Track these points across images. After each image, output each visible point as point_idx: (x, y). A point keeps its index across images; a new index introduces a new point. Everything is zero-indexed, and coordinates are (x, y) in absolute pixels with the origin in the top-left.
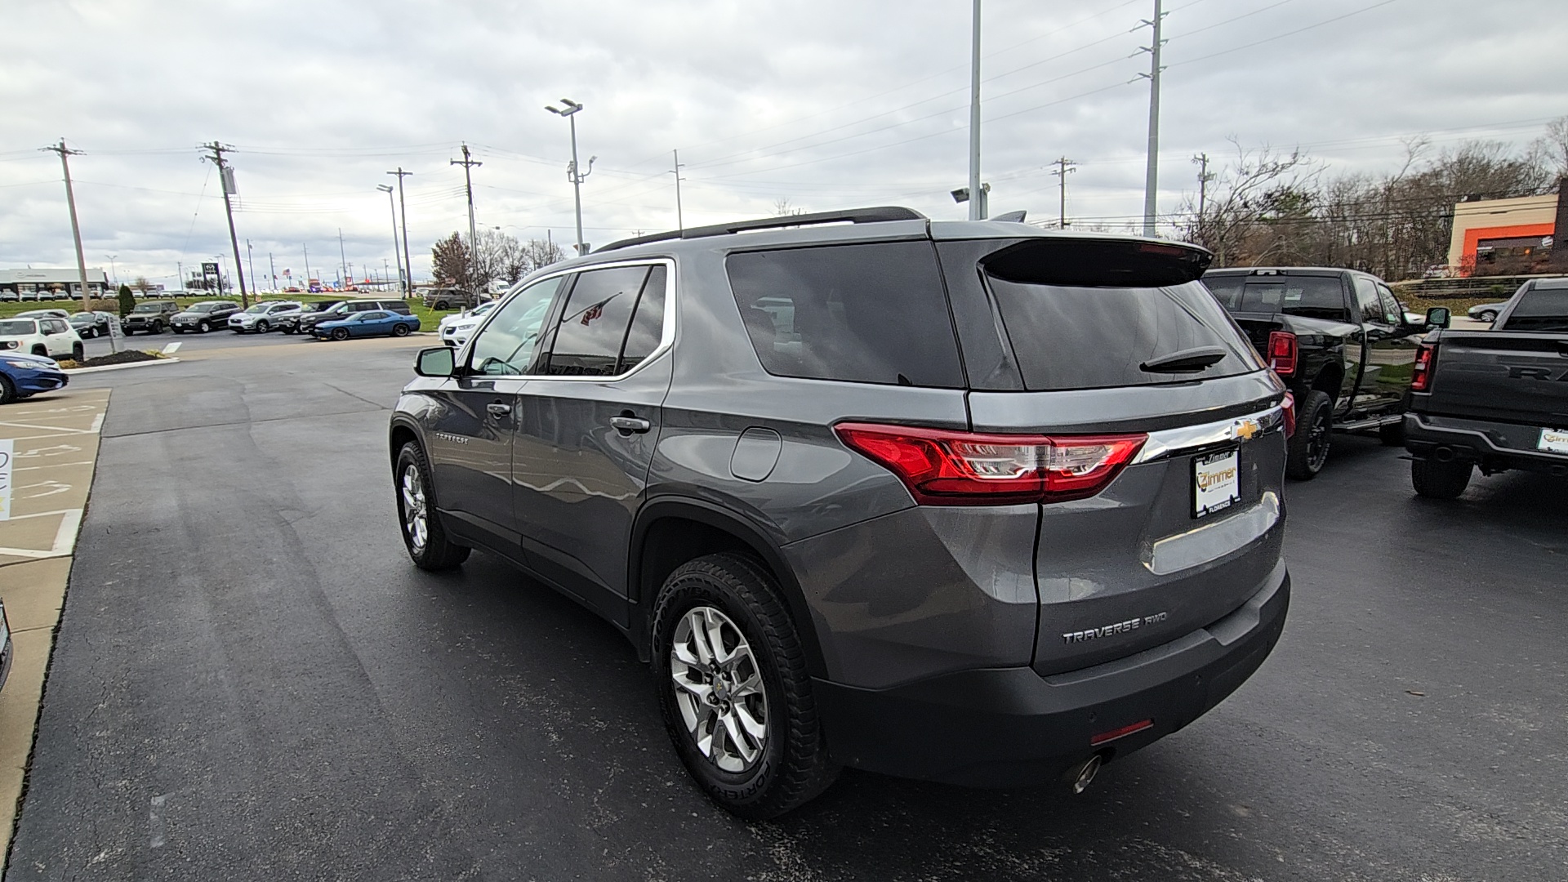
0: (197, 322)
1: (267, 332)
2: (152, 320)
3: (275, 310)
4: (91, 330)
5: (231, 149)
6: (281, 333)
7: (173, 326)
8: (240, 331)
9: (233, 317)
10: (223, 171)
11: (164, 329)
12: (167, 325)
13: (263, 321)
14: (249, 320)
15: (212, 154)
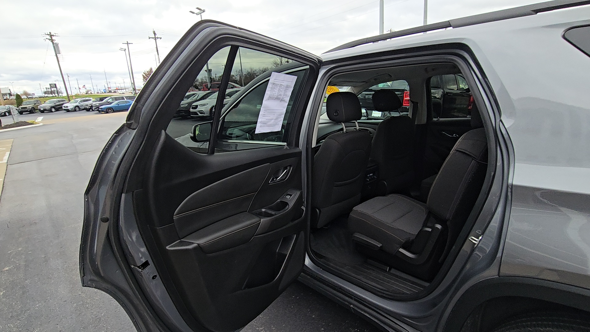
0: (50, 108)
1: (79, 111)
2: (30, 108)
3: (81, 101)
4: (5, 113)
5: (56, 35)
6: (85, 111)
7: (40, 110)
8: (68, 111)
9: (64, 105)
10: (54, 44)
11: (36, 111)
12: (37, 110)
13: (78, 106)
14: (71, 106)
15: (49, 37)
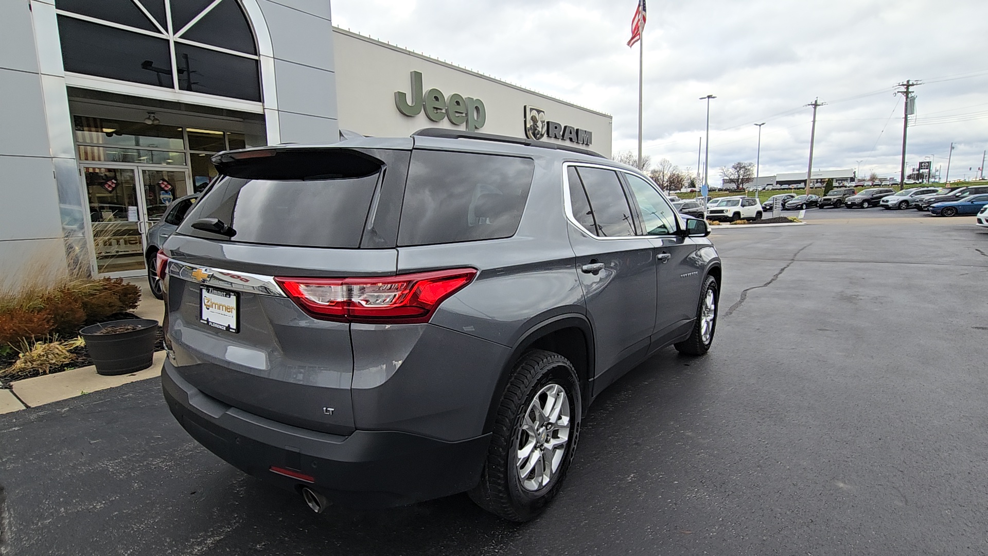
0: (861, 201)
1: (906, 209)
2: (835, 200)
3: (916, 194)
4: (802, 205)
5: (919, 82)
6: (916, 210)
7: (846, 204)
8: (887, 208)
9: (884, 199)
10: (908, 99)
11: (842, 205)
12: (843, 203)
13: (906, 201)
14: (895, 200)
15: (903, 89)
